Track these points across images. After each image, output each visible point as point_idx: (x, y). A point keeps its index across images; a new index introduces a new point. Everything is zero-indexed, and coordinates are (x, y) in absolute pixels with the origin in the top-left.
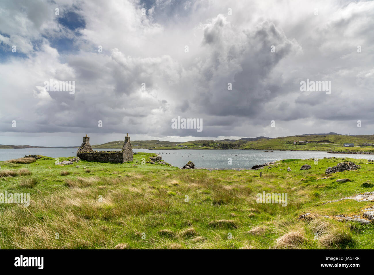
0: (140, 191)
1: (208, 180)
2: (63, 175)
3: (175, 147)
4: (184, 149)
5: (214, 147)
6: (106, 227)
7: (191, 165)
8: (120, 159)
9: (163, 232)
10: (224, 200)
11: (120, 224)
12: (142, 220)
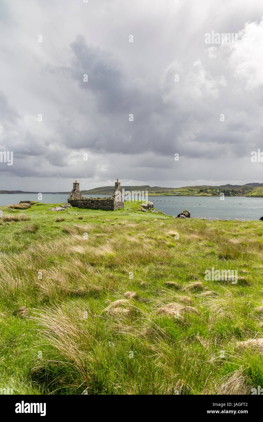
0: (138, 241)
1: (208, 231)
2: (58, 221)
3: (167, 194)
4: (177, 195)
5: (213, 193)
6: (111, 274)
7: (186, 214)
8: (110, 206)
9: (169, 284)
10: (232, 255)
11: (124, 273)
12: (146, 270)
